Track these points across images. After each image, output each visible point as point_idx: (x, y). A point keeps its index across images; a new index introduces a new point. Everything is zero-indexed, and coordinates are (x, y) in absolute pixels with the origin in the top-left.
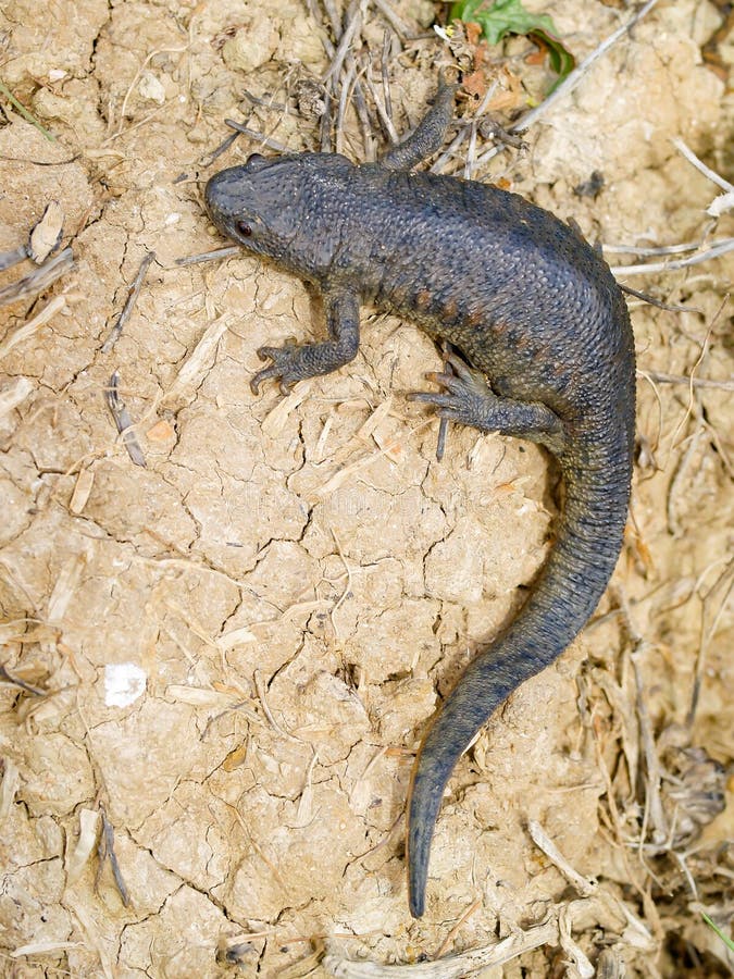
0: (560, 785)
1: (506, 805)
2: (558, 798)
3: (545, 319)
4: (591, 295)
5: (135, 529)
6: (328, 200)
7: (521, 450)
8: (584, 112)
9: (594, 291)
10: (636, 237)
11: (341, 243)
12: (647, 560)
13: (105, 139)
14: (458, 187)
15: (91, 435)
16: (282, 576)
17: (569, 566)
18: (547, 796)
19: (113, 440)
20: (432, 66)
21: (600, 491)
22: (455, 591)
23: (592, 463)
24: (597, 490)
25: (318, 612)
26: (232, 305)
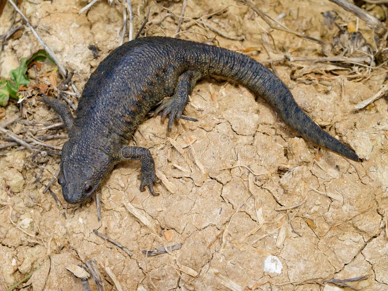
0: (341, 96)
1: (346, 118)
2: (346, 97)
3: (144, 69)
4: (137, 50)
5: (208, 251)
6: (81, 152)
7: (199, 91)
8: (63, 49)
9: (135, 48)
10: (118, 36)
11: (100, 149)
12: (252, 49)
13: (44, 246)
14: (84, 99)
15: (166, 264)
16: (237, 194)
17: (249, 78)
18: (345, 101)
19: (170, 256)
20: (34, 107)
21: (220, 60)
22: (253, 124)
23: (208, 61)
24: (219, 61)
25: (254, 181)
26: (120, 200)
